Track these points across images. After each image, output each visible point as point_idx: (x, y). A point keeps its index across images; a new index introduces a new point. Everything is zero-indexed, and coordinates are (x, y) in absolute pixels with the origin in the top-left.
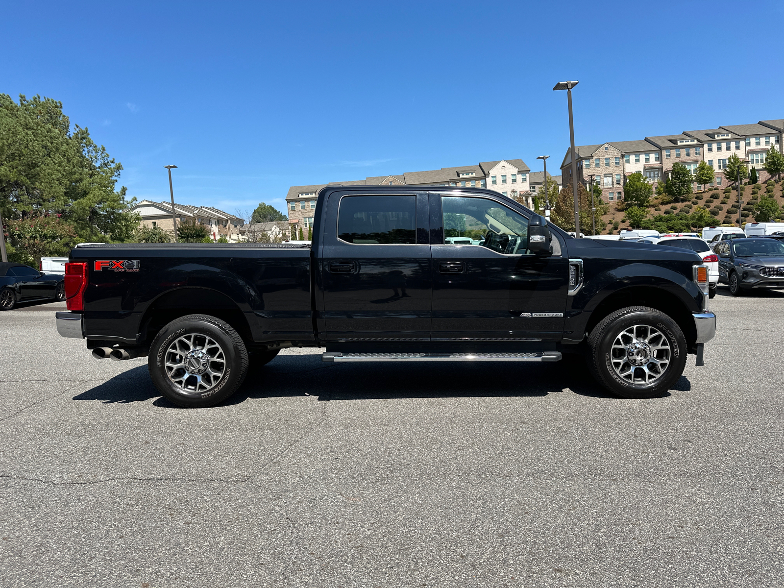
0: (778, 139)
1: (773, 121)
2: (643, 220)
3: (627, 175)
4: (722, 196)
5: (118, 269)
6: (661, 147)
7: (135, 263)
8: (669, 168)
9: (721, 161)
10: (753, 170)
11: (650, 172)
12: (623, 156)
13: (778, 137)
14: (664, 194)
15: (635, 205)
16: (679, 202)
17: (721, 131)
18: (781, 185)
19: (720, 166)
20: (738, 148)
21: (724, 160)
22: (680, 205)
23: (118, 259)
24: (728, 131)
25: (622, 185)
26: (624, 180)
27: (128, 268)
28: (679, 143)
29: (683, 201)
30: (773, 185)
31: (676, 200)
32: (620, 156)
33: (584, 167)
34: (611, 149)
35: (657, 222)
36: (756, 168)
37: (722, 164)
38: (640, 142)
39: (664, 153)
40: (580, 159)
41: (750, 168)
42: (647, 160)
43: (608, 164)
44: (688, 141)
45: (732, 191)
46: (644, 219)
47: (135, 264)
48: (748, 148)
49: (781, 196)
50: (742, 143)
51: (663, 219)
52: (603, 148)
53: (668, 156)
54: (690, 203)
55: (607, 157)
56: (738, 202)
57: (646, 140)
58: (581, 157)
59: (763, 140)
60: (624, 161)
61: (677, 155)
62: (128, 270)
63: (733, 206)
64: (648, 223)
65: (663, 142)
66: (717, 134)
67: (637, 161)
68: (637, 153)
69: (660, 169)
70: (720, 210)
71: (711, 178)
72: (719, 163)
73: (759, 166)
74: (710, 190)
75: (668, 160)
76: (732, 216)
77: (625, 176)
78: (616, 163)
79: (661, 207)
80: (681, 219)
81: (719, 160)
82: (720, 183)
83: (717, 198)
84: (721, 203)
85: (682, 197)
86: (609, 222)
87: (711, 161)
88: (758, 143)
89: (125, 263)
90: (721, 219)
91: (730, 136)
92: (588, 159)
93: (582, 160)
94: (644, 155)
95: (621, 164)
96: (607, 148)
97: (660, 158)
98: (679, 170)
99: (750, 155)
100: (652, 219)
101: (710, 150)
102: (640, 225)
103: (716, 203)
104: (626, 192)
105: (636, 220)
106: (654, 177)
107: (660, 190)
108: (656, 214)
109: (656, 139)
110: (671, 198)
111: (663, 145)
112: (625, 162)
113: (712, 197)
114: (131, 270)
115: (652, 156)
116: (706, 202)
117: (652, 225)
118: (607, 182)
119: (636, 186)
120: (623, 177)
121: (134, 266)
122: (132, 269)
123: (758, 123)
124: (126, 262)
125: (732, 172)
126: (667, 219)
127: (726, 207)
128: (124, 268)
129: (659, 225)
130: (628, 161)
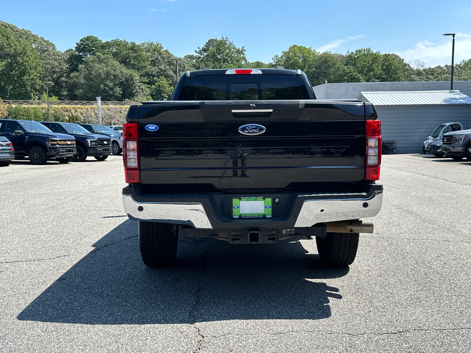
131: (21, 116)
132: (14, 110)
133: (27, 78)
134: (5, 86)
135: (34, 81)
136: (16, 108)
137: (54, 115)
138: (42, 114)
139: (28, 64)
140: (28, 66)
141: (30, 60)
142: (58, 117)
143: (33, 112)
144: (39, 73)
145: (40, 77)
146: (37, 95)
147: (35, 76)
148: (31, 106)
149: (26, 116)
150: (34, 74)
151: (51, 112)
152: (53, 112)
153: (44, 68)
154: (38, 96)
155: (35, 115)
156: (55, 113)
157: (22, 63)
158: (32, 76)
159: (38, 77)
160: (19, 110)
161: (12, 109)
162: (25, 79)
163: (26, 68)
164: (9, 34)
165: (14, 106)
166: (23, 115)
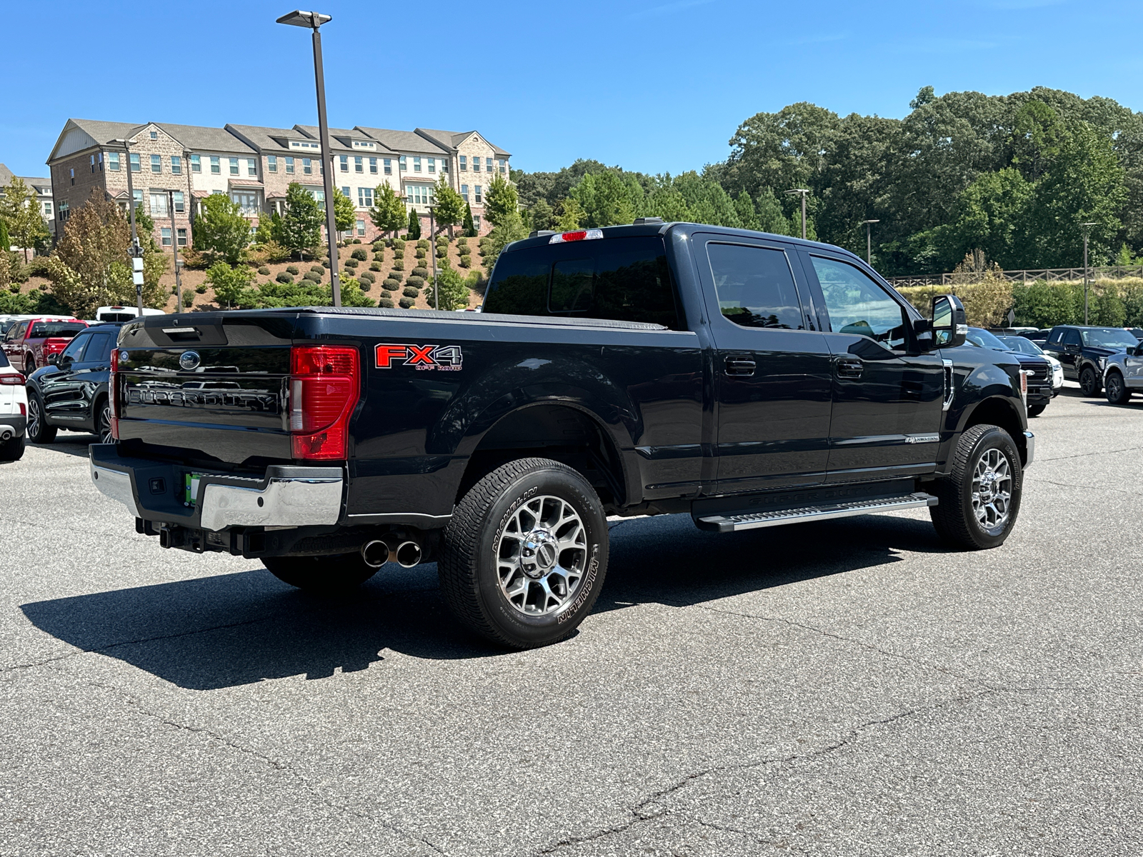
0: (446, 165)
1: (437, 132)
2: (243, 290)
3: (197, 195)
4: (371, 256)
5: (422, 364)
6: (259, 148)
7: (454, 352)
8: (275, 193)
9: (363, 191)
10: (413, 213)
11: (240, 195)
12: (187, 156)
13: (446, 161)
14: (272, 242)
15: (220, 258)
16: (300, 260)
17: (357, 136)
18: (457, 246)
19: (361, 200)
20: (388, 171)
21: (368, 190)
22: (302, 267)
23: (421, 342)
24: (369, 138)
25: (187, 215)
26: (191, 206)
27: (442, 364)
28: (292, 148)
29: (308, 258)
30: (446, 245)
31: (295, 257)
32: (181, 155)
33: (107, 166)
34: (163, 138)
35: (268, 296)
36: (417, 212)
37: (364, 197)
38: (216, 132)
39: (266, 161)
40: (98, 149)
41: (409, 211)
42: (234, 170)
43: (157, 168)
44: (307, 146)
45: (386, 249)
46: (246, 290)
47: (453, 355)
48: (403, 174)
49: (459, 265)
50: (394, 164)
51: (278, 292)
52: (146, 133)
53: (274, 168)
54: (319, 265)
55: (157, 153)
56: (397, 269)
57: (227, 128)
58: (98, 146)
59: (425, 162)
60: (190, 166)
61: (288, 169)
62: (441, 368)
63: (391, 277)
64: (250, 297)
65: (262, 140)
66: (355, 140)
67: (216, 169)
68: (215, 154)
69: (259, 193)
70: (372, 282)
71: (351, 221)
72: (360, 194)
73: (422, 209)
74: (347, 243)
75: (273, 176)
76: (392, 293)
77: (192, 198)
78: (174, 167)
79: (269, 267)
80: (309, 293)
81: (360, 189)
82: (361, 232)
83: (363, 260)
84: (371, 269)
85: (304, 252)
86: (172, 290)
87: (347, 189)
88: (418, 168)
89: (434, 351)
90: (376, 299)
91: (374, 149)
92: (116, 151)
93: (102, 151)
94: (228, 160)
95: (185, 171)
96: (154, 134)
97: (257, 170)
98: (299, 197)
99: (406, 187)
100: (258, 291)
101: (344, 168)
102: (236, 301)
103: (363, 268)
104: (198, 230)
105: (231, 290)
106: (249, 206)
107: (264, 233)
108: (263, 280)
109: (248, 131)
110: (286, 252)
111: (262, 146)
112: (190, 169)
113: (354, 256)
114: (446, 368)
115: (244, 165)
116: (346, 265)
117: (259, 301)
118: (156, 206)
119: (221, 221)
120: (188, 199)
121: (451, 359)
122: (448, 364)
123: (415, 132)
124: (438, 352)
125: (385, 213)
126: (284, 291)
127: (381, 277)
128: (434, 363)
129: (272, 302)
130: (197, 168)
131: (1043, 306)
132: (1029, 293)
133: (1084, 214)
134: (1032, 237)
135: (1101, 220)
136: (1032, 290)
137: (1124, 303)
138: (1095, 301)
139: (1089, 182)
140: (1089, 187)
141: (1094, 170)
142: (1135, 308)
143: (1074, 297)
144: (1116, 201)
145: (1116, 209)
146: (1105, 254)
147: (1104, 208)
148: (1069, 283)
149: (1056, 307)
150: (1103, 203)
151: (1121, 294)
152: (1123, 294)
153: (1127, 186)
154: (1109, 257)
155: (1077, 302)
156: (1128, 297)
157: (1076, 179)
158: (1096, 210)
159: (1111, 210)
160: (1040, 294)
161: (1023, 291)
162: (1080, 217)
163: (1083, 192)
164: (1049, 115)
165: (1029, 284)
166: (1048, 306)
